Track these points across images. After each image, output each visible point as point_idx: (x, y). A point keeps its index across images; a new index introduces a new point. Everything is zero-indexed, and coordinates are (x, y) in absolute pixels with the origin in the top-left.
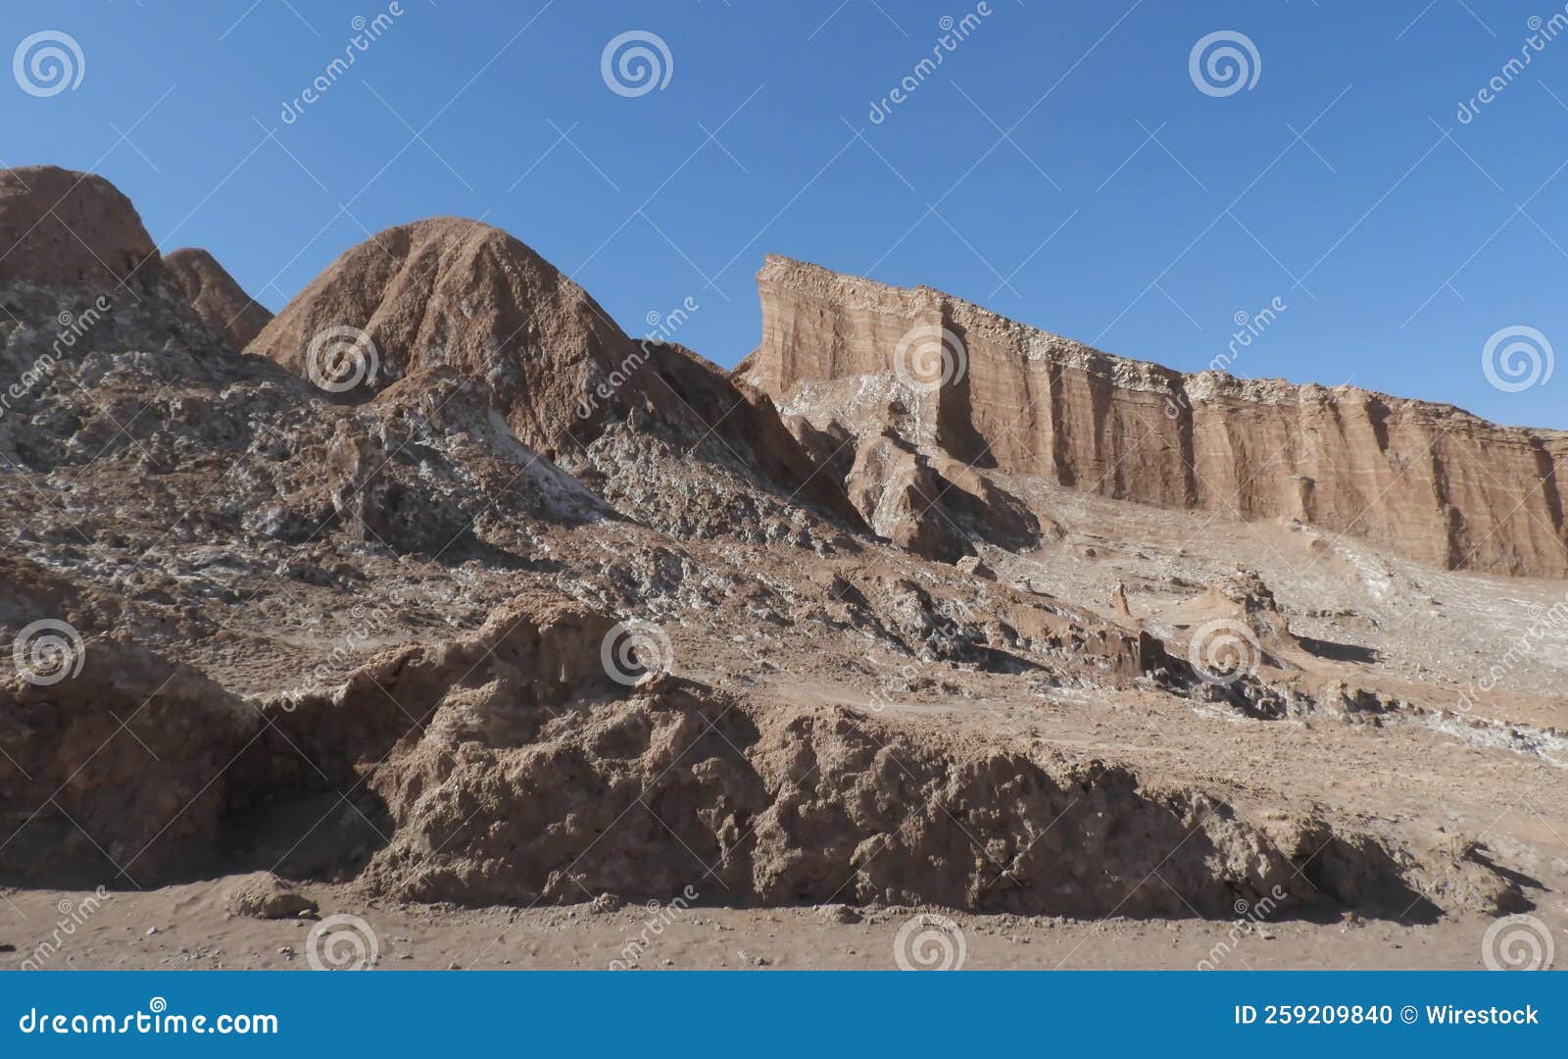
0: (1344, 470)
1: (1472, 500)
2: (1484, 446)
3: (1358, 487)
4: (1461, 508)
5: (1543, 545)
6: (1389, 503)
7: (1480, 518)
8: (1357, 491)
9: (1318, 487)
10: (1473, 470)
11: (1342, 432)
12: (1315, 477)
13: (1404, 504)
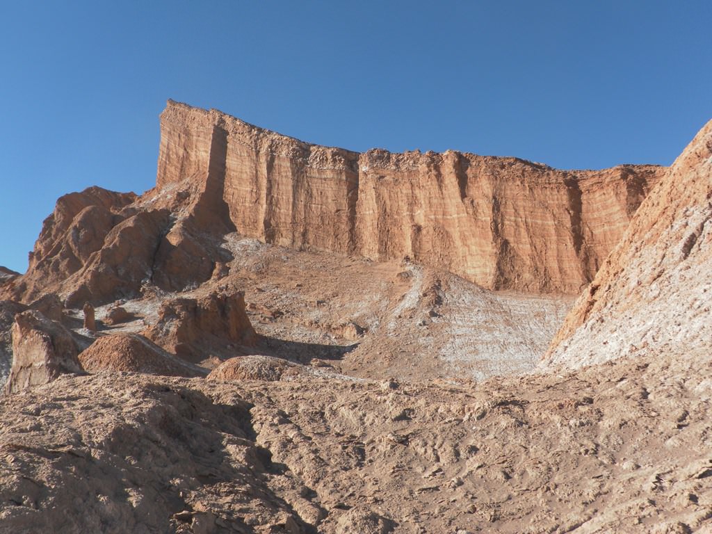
0: (440, 217)
1: (519, 234)
2: (531, 189)
3: (447, 229)
4: (511, 240)
5: (566, 265)
6: (464, 239)
7: (523, 248)
8: (447, 232)
9: (424, 232)
10: (522, 209)
11: (440, 187)
12: (422, 224)
13: (473, 240)
